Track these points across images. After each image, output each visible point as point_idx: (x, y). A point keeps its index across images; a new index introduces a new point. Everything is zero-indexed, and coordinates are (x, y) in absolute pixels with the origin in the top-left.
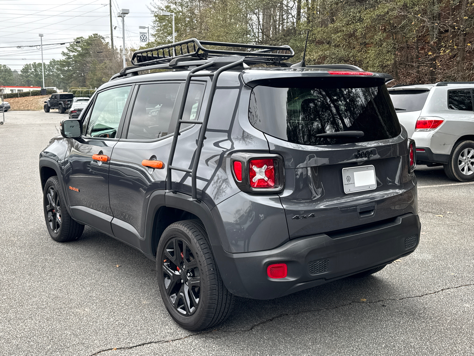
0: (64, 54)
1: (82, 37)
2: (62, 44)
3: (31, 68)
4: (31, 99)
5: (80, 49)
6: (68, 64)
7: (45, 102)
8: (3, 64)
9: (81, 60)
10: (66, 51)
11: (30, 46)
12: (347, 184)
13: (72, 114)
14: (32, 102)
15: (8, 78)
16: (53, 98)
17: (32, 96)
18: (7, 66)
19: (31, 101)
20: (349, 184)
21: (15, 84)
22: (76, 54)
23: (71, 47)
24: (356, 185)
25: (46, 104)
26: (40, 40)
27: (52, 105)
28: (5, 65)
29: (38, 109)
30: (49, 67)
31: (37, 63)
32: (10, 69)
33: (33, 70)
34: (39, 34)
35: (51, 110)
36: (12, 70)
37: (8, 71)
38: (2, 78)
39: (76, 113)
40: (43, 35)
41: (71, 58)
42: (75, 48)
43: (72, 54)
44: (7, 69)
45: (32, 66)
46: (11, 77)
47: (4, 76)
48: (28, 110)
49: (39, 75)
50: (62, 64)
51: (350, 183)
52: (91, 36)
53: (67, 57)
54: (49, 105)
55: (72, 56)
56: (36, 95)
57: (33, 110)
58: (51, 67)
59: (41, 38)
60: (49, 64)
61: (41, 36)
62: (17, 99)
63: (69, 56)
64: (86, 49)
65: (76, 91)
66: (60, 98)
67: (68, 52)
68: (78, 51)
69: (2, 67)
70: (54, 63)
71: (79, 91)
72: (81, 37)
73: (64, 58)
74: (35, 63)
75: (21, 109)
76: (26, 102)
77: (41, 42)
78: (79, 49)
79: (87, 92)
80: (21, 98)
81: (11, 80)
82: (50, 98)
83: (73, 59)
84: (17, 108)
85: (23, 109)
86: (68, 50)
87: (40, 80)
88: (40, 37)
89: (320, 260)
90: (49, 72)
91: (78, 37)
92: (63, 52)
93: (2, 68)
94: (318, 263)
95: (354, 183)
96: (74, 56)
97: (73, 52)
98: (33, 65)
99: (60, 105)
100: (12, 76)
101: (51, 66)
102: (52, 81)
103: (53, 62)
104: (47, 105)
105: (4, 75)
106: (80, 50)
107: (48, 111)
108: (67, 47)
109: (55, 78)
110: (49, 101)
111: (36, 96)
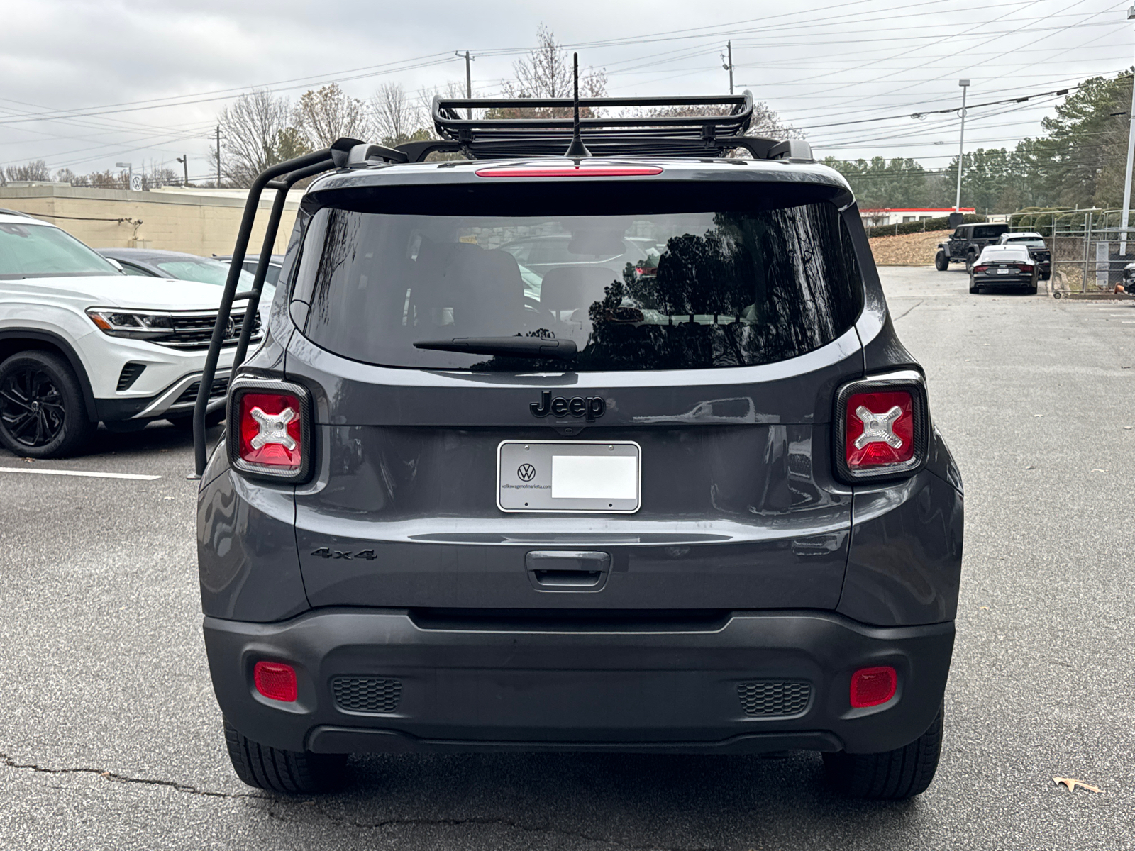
0: (1048, 123)
1: (1101, 78)
2: (1019, 100)
3: (970, 164)
4: (921, 240)
5: (1090, 109)
6: (1059, 147)
7: (940, 246)
8: (905, 157)
9: (1090, 136)
10: (1054, 115)
11: (941, 112)
12: (517, 487)
13: (975, 275)
14: (920, 245)
15: (914, 190)
16: (959, 234)
17: (926, 230)
18: (915, 160)
19: (920, 243)
20: (527, 486)
21: (929, 203)
22: (1078, 122)
23: (1068, 106)
24: (557, 492)
25: (942, 249)
26: (962, 95)
27: (954, 253)
28: (910, 160)
29: (926, 263)
30: (1013, 159)
31: (985, 151)
32: (921, 169)
33: (973, 168)
34: (961, 81)
35: (951, 266)
36: (926, 168)
37: (916, 174)
38: (900, 190)
39: (984, 271)
40: (969, 81)
41: (1066, 133)
42: (1079, 106)
43: (1068, 122)
44: (914, 169)
45: (972, 158)
46: (922, 186)
47: (906, 185)
48: (904, 265)
49: (988, 179)
50: (1044, 148)
51: (529, 483)
52: (1127, 72)
53: (1056, 130)
54: (948, 254)
55: (1067, 129)
56: (937, 229)
57: (915, 266)
58: (1019, 159)
59: (965, 89)
60: (1014, 150)
61: (965, 86)
62: (891, 238)
63: (1062, 128)
64: (1107, 108)
65: (1023, 216)
66: (974, 236)
67: (1060, 120)
68: (1085, 113)
69: (904, 165)
70: (1027, 147)
71: (1028, 218)
72: (1097, 79)
73: (1046, 134)
74: (982, 150)
75: (890, 263)
76: (906, 245)
77: (962, 102)
78: (1088, 109)
79: (1047, 220)
80: (901, 236)
81: (920, 193)
82: (950, 237)
83: (1071, 134)
84: (882, 260)
85: (893, 263)
86: (1061, 112)
87: (987, 192)
88: (963, 87)
89: (371, 678)
90: (1012, 171)
91: (1090, 78)
92: (1046, 119)
93: (904, 167)
94: (365, 684)
95: (550, 487)
96: (1073, 127)
97: (1072, 117)
98: (975, 154)
99: (970, 253)
100: (923, 184)
101: (1019, 157)
102: (1018, 193)
103: (1025, 145)
104: (944, 252)
105: (905, 182)
106: (1091, 111)
107: (943, 267)
108: (1059, 106)
109: (1026, 185)
110: (949, 243)
111: (934, 233)
